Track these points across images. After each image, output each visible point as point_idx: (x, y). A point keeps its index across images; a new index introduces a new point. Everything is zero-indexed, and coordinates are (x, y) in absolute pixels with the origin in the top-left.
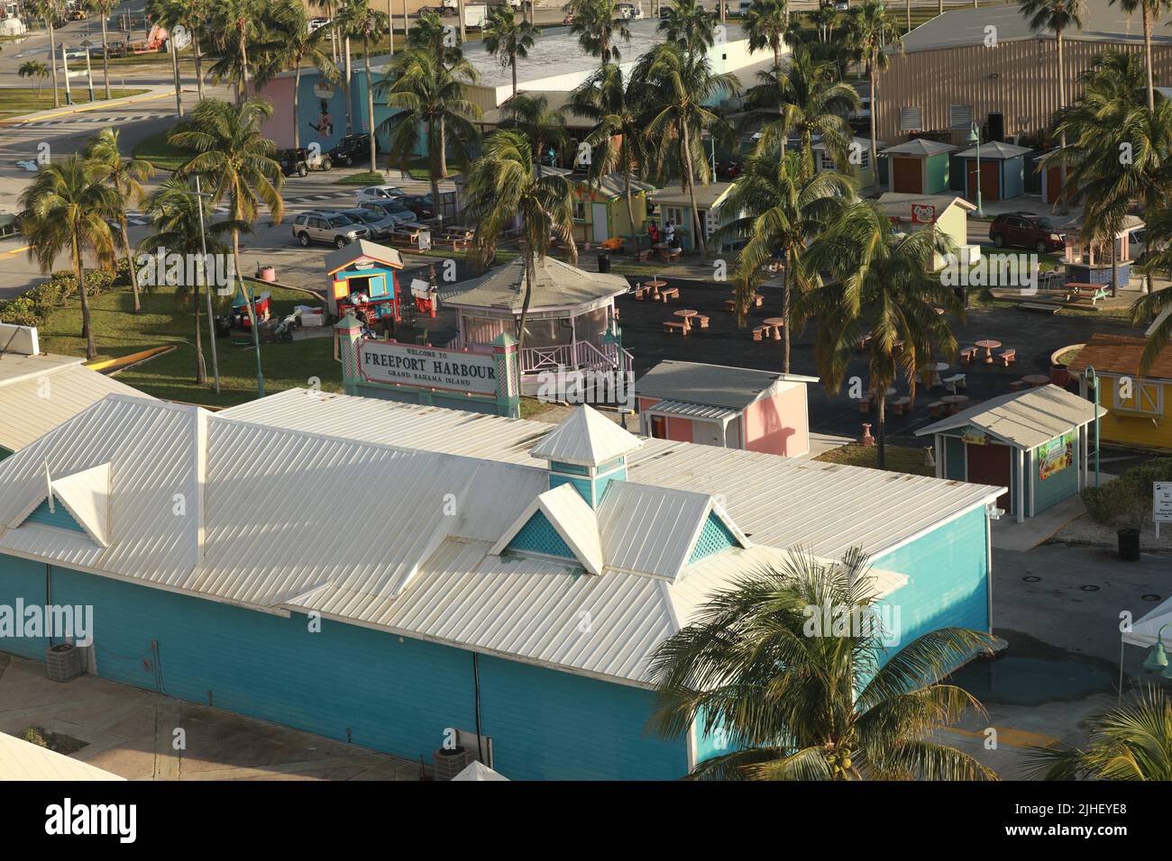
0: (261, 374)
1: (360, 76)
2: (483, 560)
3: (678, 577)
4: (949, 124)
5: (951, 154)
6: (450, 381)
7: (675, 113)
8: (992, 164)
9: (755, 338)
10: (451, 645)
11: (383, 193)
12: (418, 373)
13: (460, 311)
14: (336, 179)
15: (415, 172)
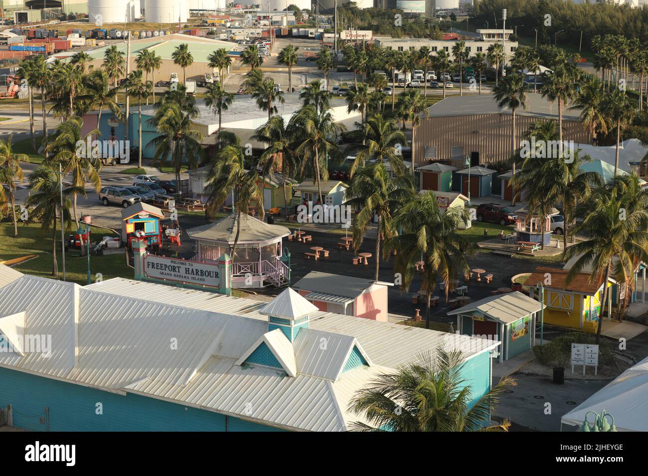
0: (89, 271)
1: (134, 115)
2: (231, 368)
3: (337, 379)
4: (451, 156)
5: (454, 172)
6: (194, 279)
7: (311, 143)
8: (476, 178)
9: (354, 263)
10: (215, 411)
11: (148, 179)
12: (177, 273)
13: (199, 242)
14: (119, 171)
15: (163, 169)
